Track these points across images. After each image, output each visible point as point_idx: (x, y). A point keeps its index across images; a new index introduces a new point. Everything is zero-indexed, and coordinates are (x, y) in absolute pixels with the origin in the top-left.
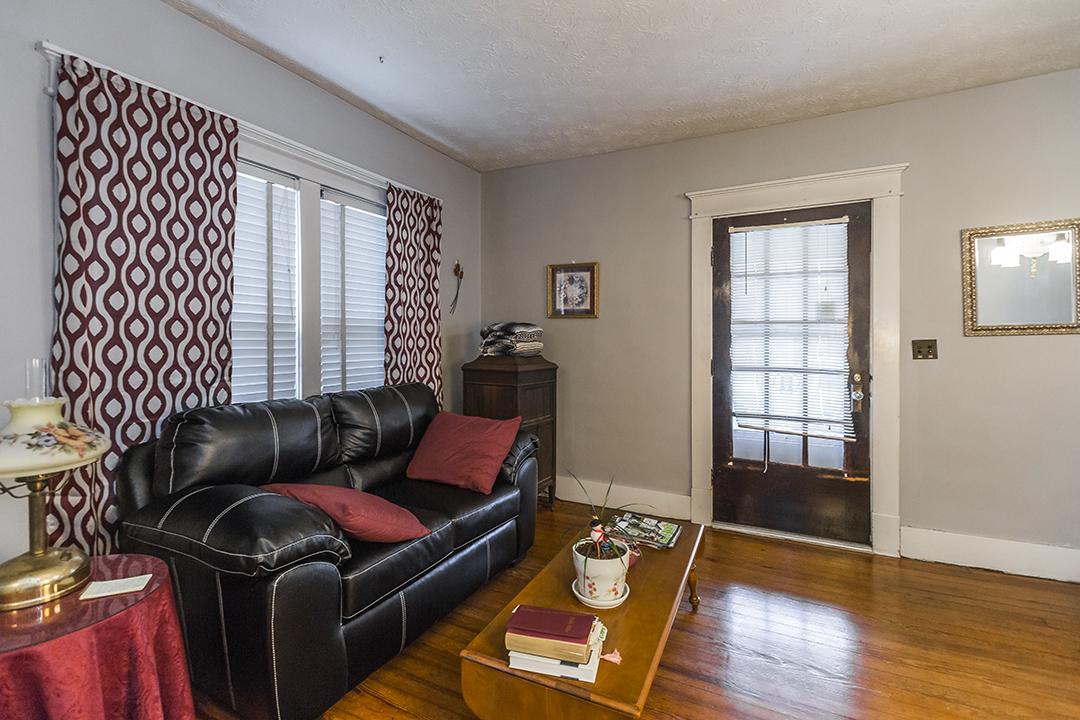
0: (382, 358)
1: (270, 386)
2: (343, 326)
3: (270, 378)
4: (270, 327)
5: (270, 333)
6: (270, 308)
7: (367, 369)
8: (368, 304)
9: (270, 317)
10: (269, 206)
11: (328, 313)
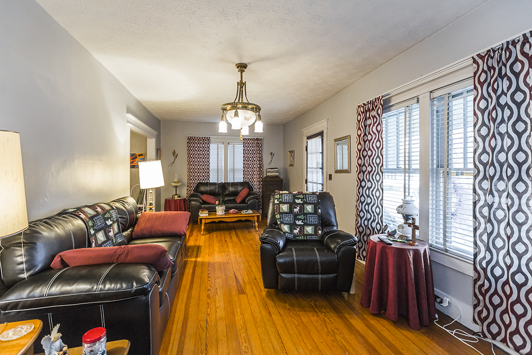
0: (242, 176)
1: (218, 180)
2: (234, 170)
3: (218, 177)
4: (218, 170)
5: (218, 171)
6: (218, 167)
7: (239, 178)
8: (240, 164)
9: (218, 168)
10: (218, 149)
11: (230, 167)
